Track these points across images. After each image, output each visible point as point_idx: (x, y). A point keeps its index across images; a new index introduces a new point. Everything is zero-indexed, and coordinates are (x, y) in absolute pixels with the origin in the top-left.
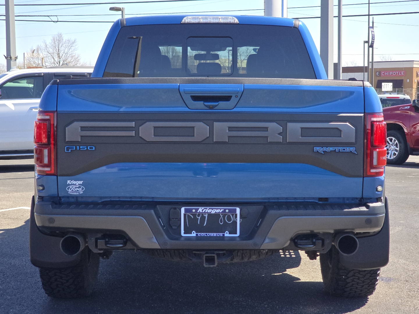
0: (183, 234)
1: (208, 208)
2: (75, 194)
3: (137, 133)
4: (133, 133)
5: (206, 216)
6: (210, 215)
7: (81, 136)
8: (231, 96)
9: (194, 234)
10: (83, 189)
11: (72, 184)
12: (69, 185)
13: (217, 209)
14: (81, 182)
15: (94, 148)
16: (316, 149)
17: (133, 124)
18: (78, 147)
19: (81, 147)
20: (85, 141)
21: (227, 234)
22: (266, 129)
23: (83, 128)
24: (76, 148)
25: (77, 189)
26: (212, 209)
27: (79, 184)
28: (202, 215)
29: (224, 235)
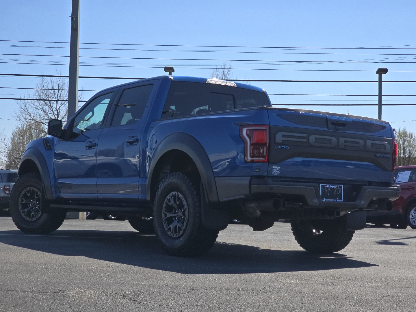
1: (331, 185)
2: (275, 174)
3: (308, 140)
4: (305, 140)
5: (329, 189)
6: (331, 188)
7: (282, 140)
8: (347, 124)
9: (324, 200)
10: (279, 172)
11: (275, 169)
12: (274, 169)
13: (334, 186)
14: (279, 168)
15: (288, 147)
16: (377, 155)
17: (305, 135)
18: (281, 146)
19: (282, 147)
20: (284, 143)
21: (338, 201)
22: (359, 143)
23: (284, 136)
24: (280, 147)
25: (277, 171)
26: (332, 186)
27: (278, 169)
28: (328, 188)
29: (336, 200)
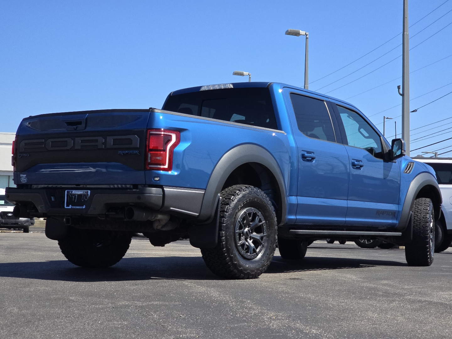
0: (65, 207)
1: (77, 191)
3: (45, 145)
4: (43, 146)
5: (77, 196)
7: (25, 149)
9: (70, 207)
10: (26, 179)
12: (22, 177)
13: (81, 191)
14: (25, 175)
15: (29, 155)
16: (119, 152)
17: (43, 141)
19: (24, 155)
20: (26, 151)
22: (97, 141)
23: (25, 144)
24: (22, 155)
25: (24, 180)
27: (25, 177)
28: (75, 195)
29: (83, 208)
